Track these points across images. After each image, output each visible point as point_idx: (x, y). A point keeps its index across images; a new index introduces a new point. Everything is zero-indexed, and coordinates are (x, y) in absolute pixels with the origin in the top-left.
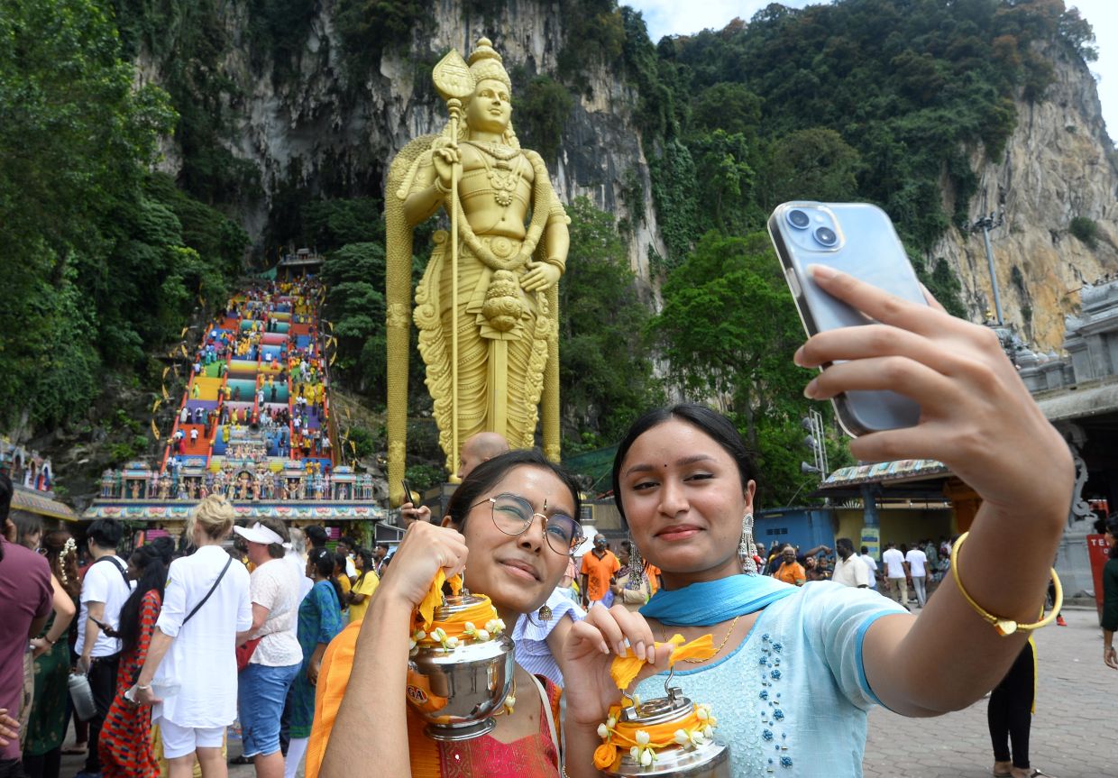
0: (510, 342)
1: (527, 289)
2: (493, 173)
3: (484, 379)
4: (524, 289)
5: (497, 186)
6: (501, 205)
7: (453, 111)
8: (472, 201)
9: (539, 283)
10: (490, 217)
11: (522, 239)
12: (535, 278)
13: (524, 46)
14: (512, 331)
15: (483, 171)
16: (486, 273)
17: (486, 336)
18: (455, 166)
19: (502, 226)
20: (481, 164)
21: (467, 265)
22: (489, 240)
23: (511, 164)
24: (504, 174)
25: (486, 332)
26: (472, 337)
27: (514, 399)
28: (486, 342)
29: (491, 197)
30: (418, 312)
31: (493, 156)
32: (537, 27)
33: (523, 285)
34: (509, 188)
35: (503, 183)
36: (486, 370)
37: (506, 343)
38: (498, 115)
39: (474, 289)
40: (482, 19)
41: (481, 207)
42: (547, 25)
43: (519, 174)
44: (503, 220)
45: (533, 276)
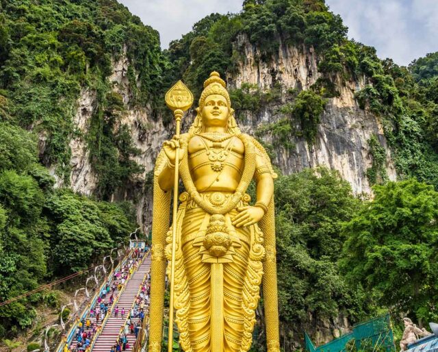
0: (225, 265)
1: (237, 225)
2: (211, 151)
3: (209, 293)
4: (235, 226)
5: (212, 159)
6: (215, 171)
7: (177, 117)
8: (198, 171)
9: (246, 220)
10: (209, 180)
11: (234, 192)
12: (243, 217)
13: (294, 76)
14: (225, 256)
15: (203, 151)
16: (207, 217)
17: (206, 261)
18: (177, 150)
19: (216, 184)
20: (202, 146)
21: (195, 213)
22: (209, 195)
23: (223, 144)
24: (217, 151)
25: (207, 258)
26: (198, 263)
27: (231, 306)
28: (209, 265)
29: (209, 167)
30: (167, 249)
31: (211, 140)
32: (301, 63)
33: (234, 223)
34: (222, 159)
35: (217, 156)
36: (210, 286)
37: (221, 266)
38: (218, 115)
39: (198, 229)
40: (266, 65)
41: (203, 174)
42: (307, 61)
43: (229, 149)
44: (218, 180)
45: (241, 216)
